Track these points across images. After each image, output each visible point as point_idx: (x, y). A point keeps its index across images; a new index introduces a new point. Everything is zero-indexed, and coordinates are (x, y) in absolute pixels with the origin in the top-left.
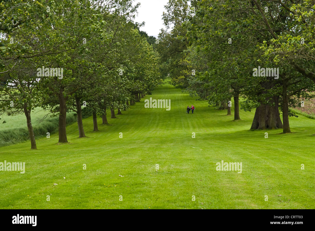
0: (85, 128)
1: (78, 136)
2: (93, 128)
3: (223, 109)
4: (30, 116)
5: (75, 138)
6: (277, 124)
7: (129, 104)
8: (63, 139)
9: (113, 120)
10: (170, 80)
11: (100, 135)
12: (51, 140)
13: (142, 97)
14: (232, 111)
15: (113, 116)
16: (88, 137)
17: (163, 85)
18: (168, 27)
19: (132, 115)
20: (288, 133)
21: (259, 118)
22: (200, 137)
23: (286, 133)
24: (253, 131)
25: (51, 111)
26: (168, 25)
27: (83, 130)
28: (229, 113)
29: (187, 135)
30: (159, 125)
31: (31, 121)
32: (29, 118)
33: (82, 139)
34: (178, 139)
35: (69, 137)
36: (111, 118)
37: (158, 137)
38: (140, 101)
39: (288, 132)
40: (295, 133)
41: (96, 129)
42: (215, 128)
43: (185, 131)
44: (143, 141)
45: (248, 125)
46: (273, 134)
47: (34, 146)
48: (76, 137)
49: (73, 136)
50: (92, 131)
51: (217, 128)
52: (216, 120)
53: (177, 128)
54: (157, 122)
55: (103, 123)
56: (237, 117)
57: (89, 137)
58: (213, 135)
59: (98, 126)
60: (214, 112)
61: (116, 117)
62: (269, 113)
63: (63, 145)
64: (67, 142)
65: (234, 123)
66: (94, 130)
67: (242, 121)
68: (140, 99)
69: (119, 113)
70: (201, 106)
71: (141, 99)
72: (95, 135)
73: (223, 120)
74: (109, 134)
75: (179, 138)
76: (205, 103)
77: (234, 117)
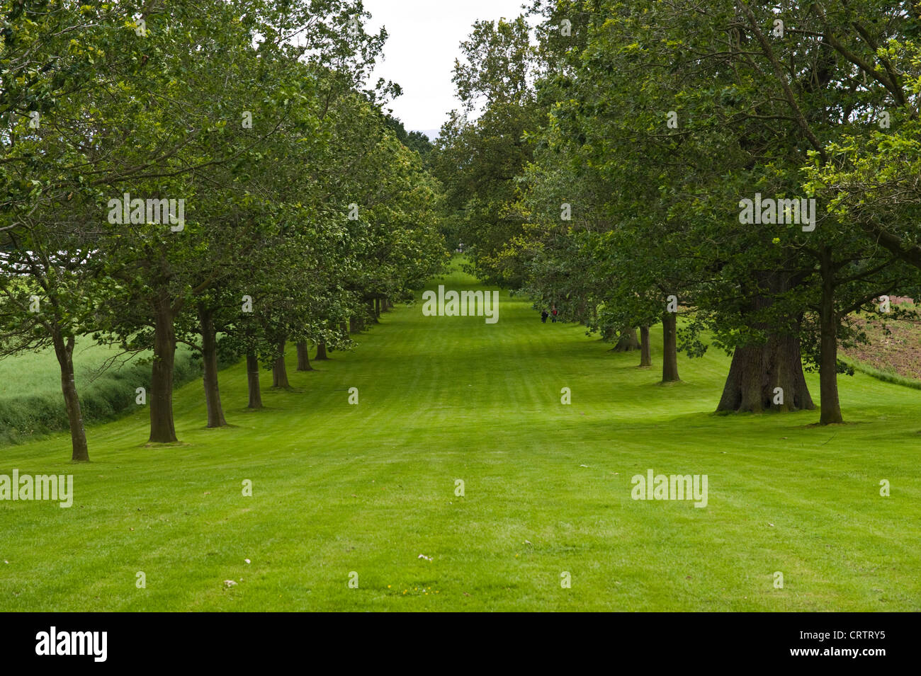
0: (224, 400)
1: (206, 423)
2: (248, 399)
3: (627, 350)
4: (71, 362)
5: (195, 429)
6: (795, 397)
7: (349, 329)
8: (163, 433)
9: (304, 375)
10: (466, 262)
11: (268, 420)
12: (122, 434)
13: (385, 310)
14: (653, 354)
15: (304, 365)
16: (233, 426)
17: (445, 276)
18: (470, 107)
19: (358, 361)
20: (836, 424)
21: (744, 378)
22: (570, 432)
23: (831, 425)
24: (726, 415)
25: (124, 346)
26: (468, 99)
27: (220, 405)
28: (645, 362)
29: (529, 424)
30: (441, 393)
31: (73, 377)
32: (67, 368)
33: (217, 434)
34: (506, 435)
35: (178, 426)
36: (298, 370)
37: (444, 429)
38: (379, 320)
39: (835, 422)
40: (856, 423)
41: (255, 404)
42: (609, 405)
43: (522, 413)
44: (401, 441)
45: (704, 398)
46: (787, 425)
47: (80, 452)
48: (197, 426)
49: (188, 422)
50: (245, 408)
51: (614, 404)
52: (608, 381)
53: (497, 404)
54: (433, 384)
55: (276, 385)
56: (670, 373)
57: (238, 427)
58: (609, 425)
59: (261, 392)
60: (602, 358)
61: (310, 369)
62: (773, 364)
63: (162, 450)
64: (176, 440)
65: (661, 391)
66: (251, 406)
67: (686, 385)
68: (378, 316)
69: (321, 355)
70: (560, 339)
71: (382, 316)
72: (253, 421)
73: (629, 381)
74: (296, 419)
75: (509, 433)
76: (570, 329)
77: (660, 373)
